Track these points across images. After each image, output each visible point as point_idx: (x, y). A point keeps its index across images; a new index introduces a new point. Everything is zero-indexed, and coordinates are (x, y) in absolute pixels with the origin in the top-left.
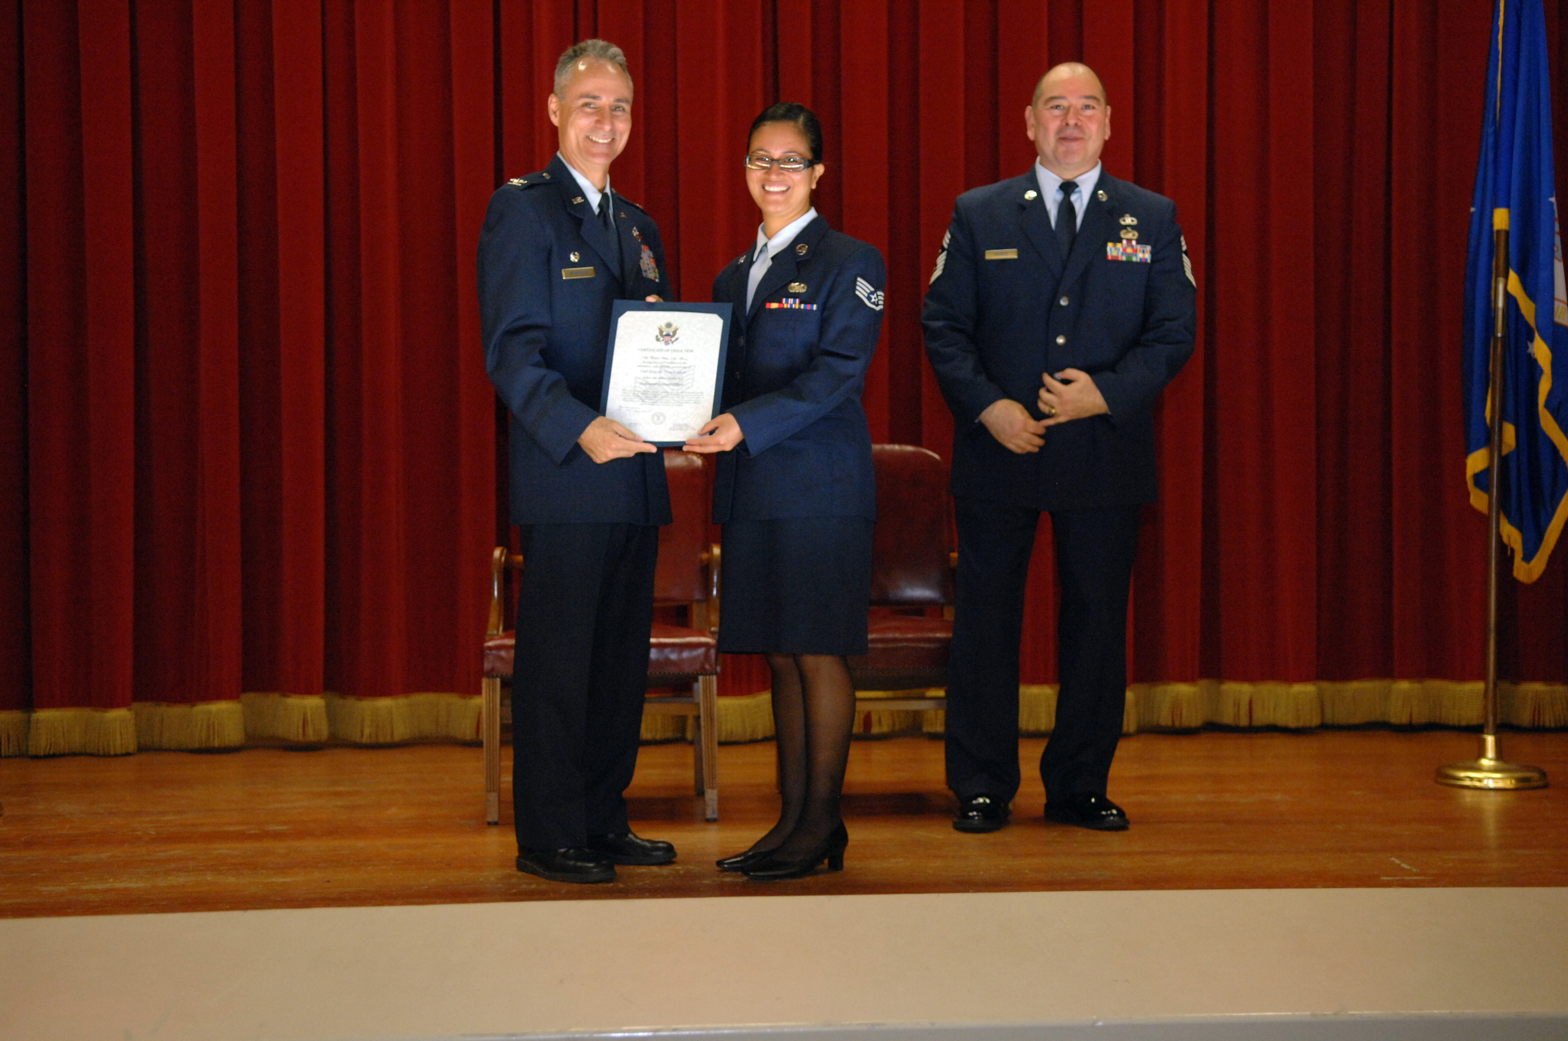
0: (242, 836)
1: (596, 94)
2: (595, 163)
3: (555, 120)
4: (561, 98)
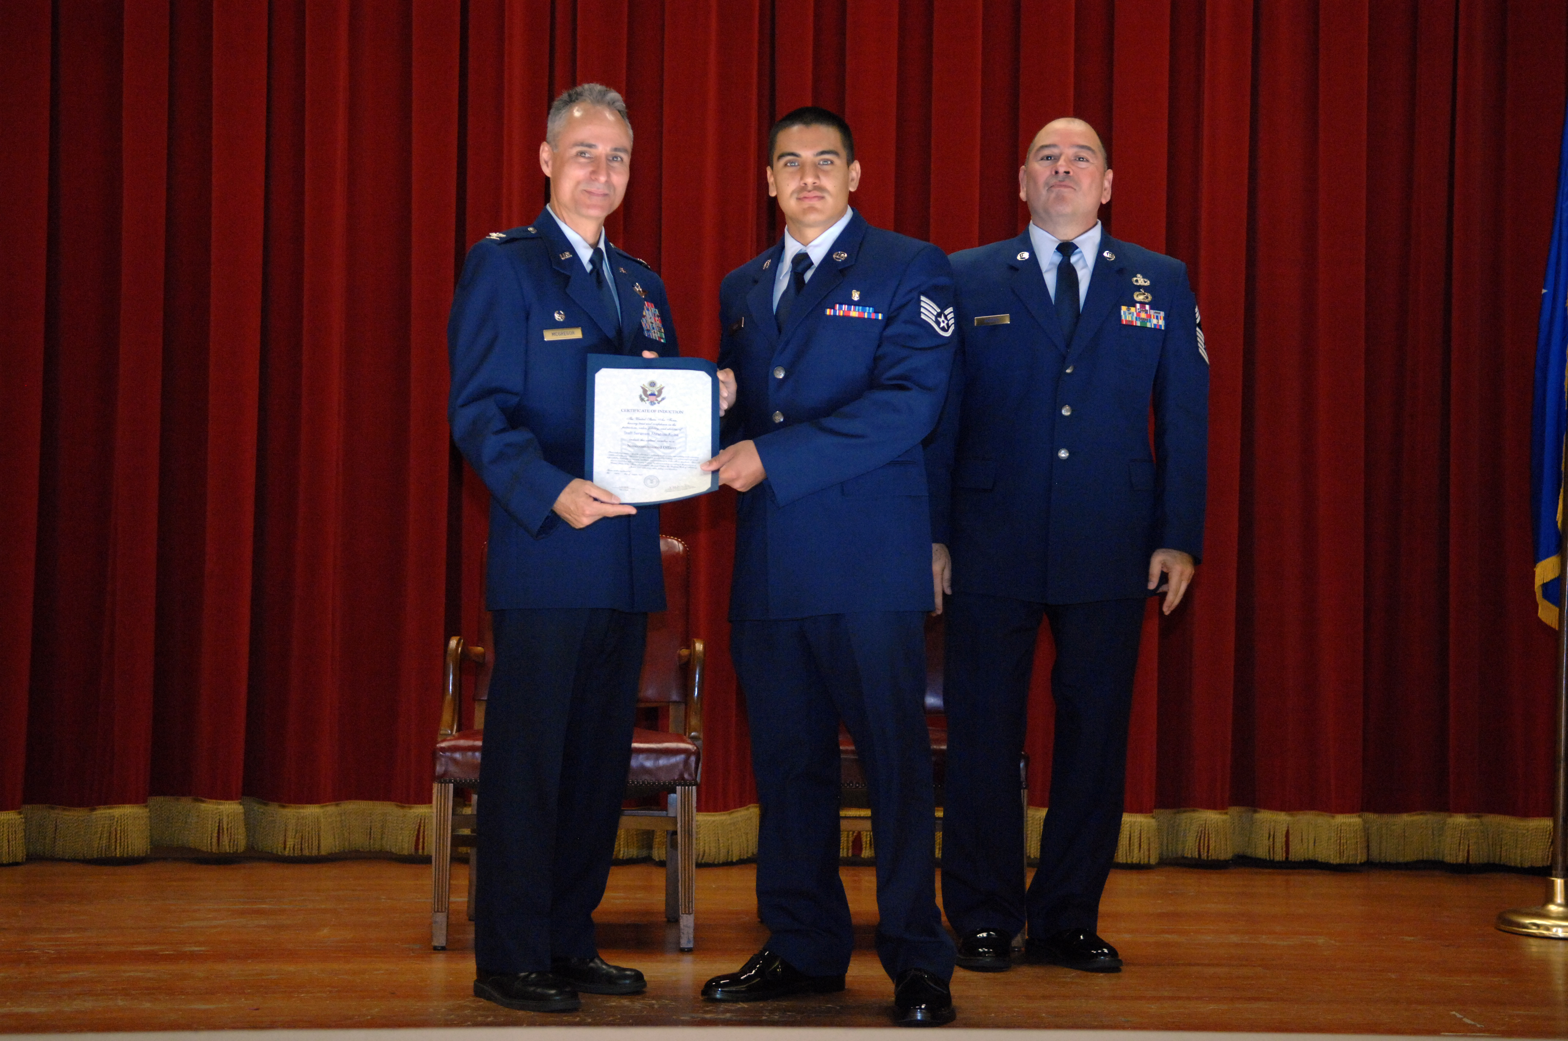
0: (152, 957)
1: (592, 142)
2: (588, 217)
3: (547, 171)
4: (554, 147)
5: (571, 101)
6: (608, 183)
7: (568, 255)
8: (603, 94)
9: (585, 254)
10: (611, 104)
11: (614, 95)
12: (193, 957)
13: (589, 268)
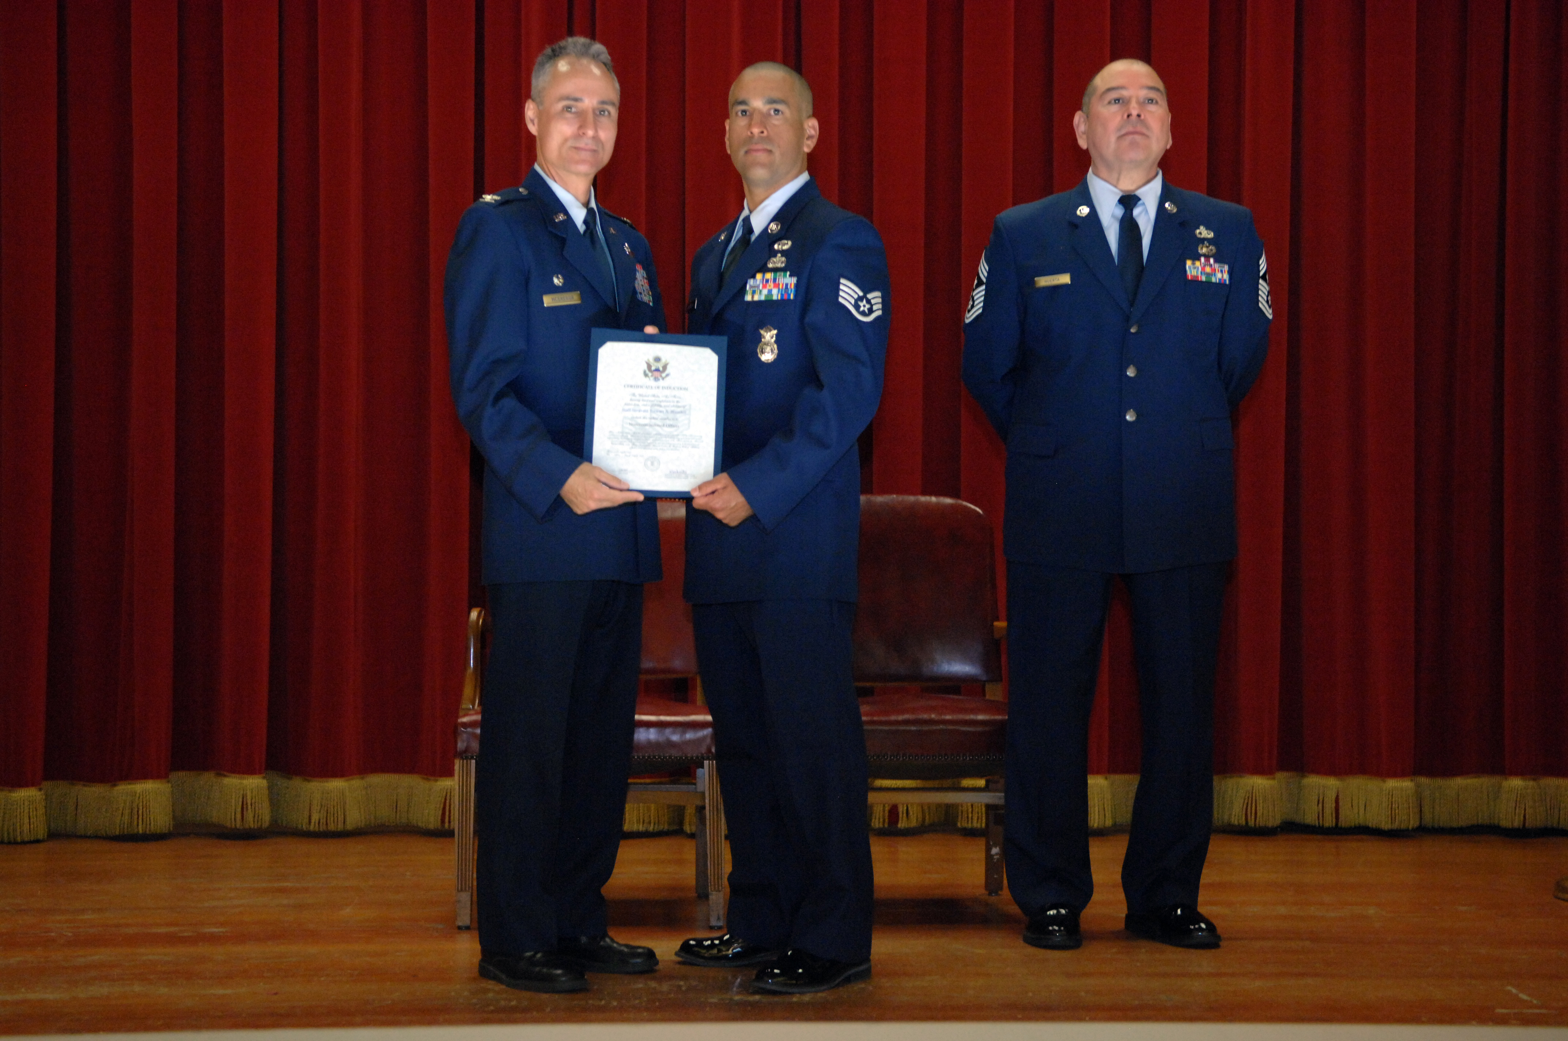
0: (172, 940)
1: (578, 95)
2: (578, 174)
3: (533, 129)
4: (539, 103)
5: (556, 55)
6: (596, 138)
7: (561, 217)
8: (587, 47)
9: (578, 215)
10: (595, 57)
11: (598, 47)
12: (212, 939)
13: (581, 227)
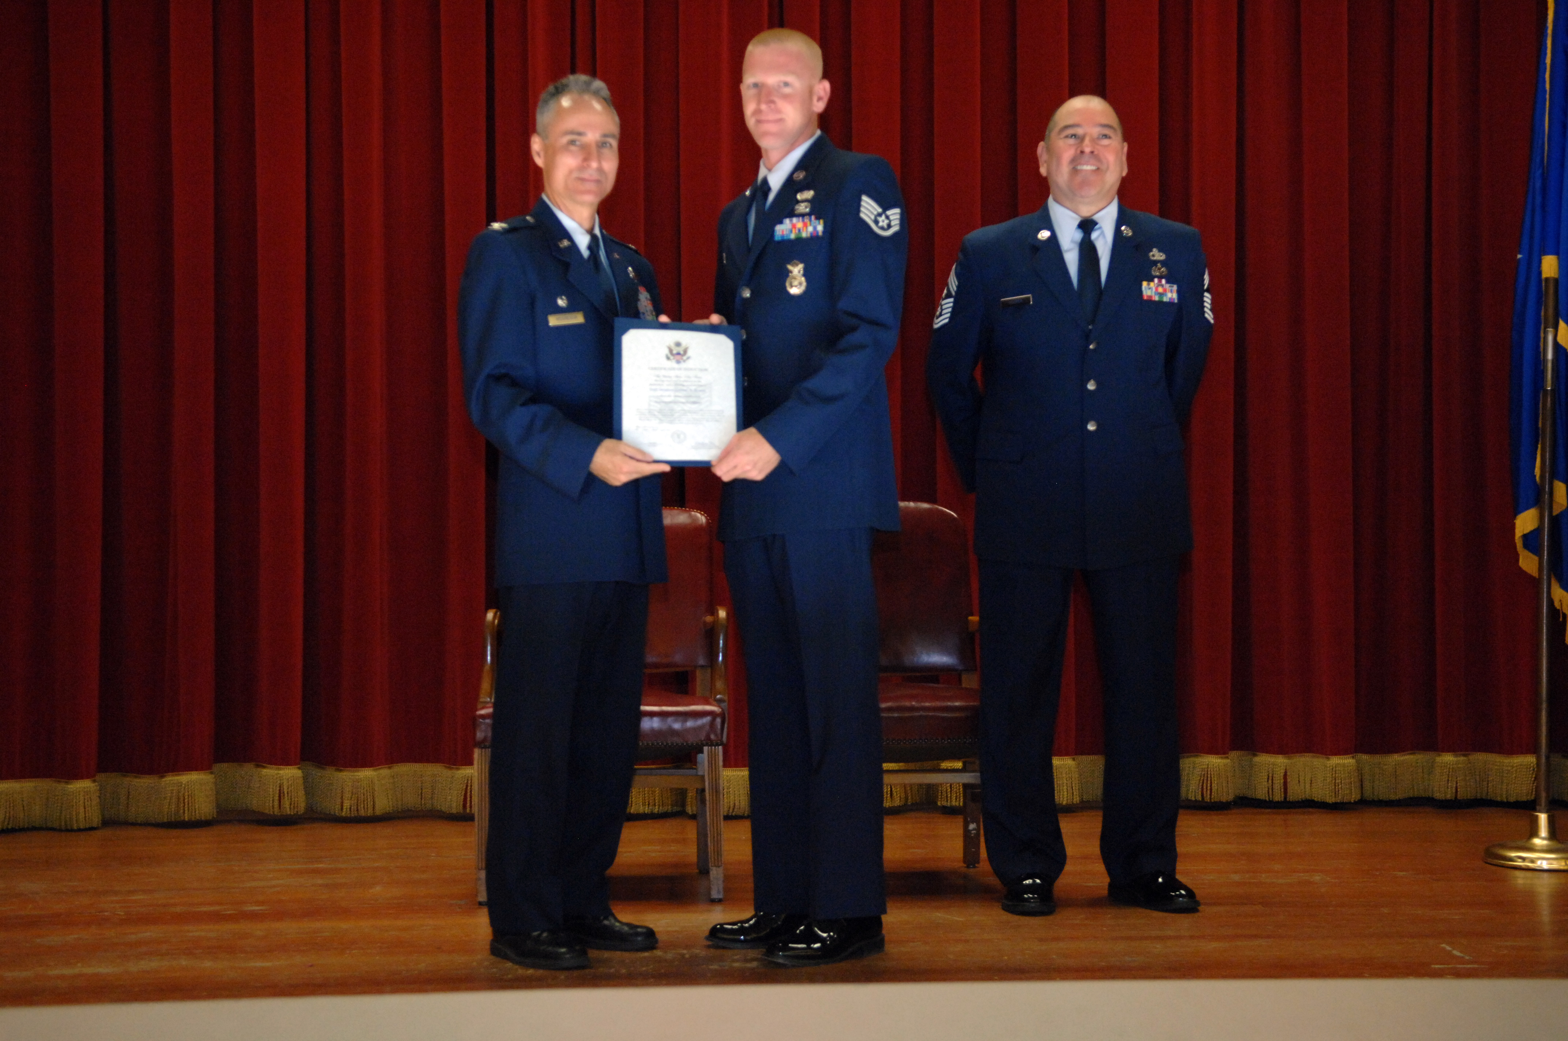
0: (217, 917)
1: (581, 130)
2: (582, 204)
3: (539, 161)
4: (544, 138)
5: (559, 92)
6: (599, 169)
7: (565, 243)
8: (588, 84)
9: (582, 241)
10: (596, 93)
11: (598, 84)
12: (254, 917)
13: (585, 253)
